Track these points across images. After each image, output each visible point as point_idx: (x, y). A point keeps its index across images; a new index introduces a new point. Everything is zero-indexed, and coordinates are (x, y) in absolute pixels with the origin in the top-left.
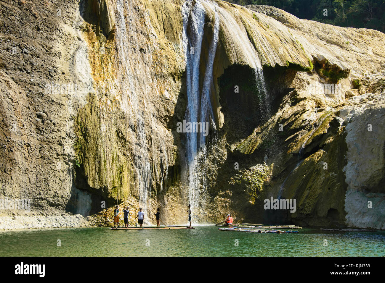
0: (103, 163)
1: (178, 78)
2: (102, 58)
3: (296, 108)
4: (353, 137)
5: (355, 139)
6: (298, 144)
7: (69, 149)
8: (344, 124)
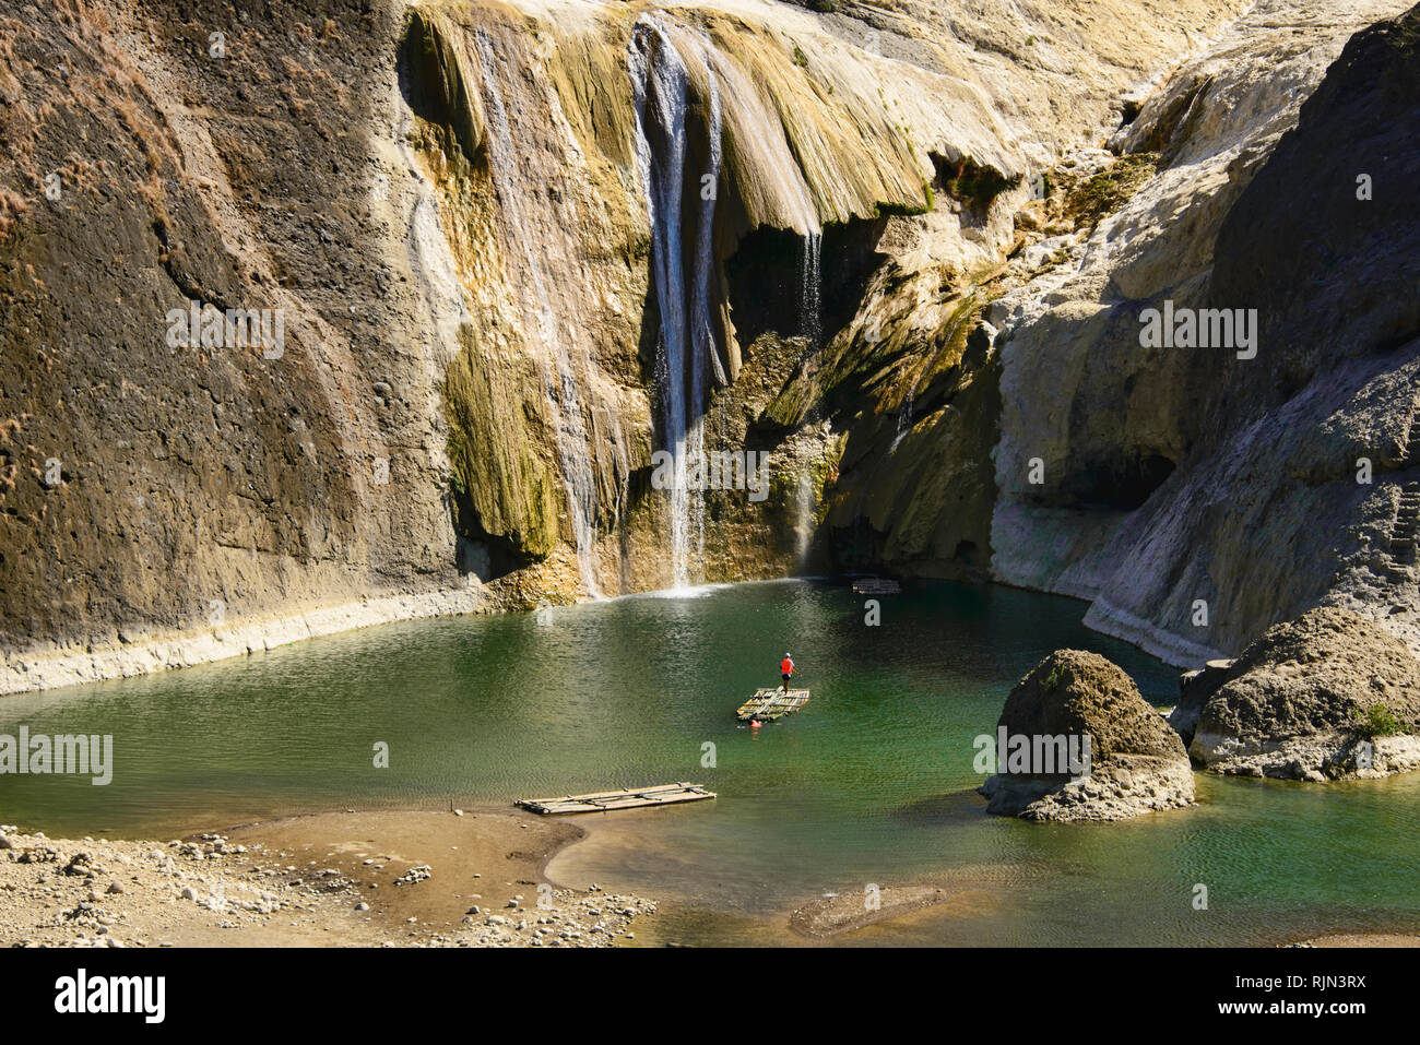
0: (505, 481)
1: (636, 257)
2: (470, 225)
3: (896, 306)
4: (1013, 382)
5: (1017, 385)
6: (898, 390)
7: (438, 455)
8: (999, 341)
